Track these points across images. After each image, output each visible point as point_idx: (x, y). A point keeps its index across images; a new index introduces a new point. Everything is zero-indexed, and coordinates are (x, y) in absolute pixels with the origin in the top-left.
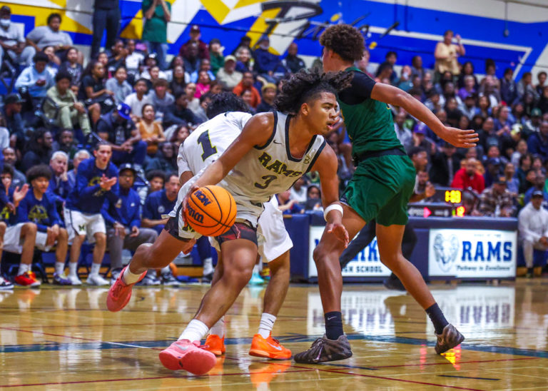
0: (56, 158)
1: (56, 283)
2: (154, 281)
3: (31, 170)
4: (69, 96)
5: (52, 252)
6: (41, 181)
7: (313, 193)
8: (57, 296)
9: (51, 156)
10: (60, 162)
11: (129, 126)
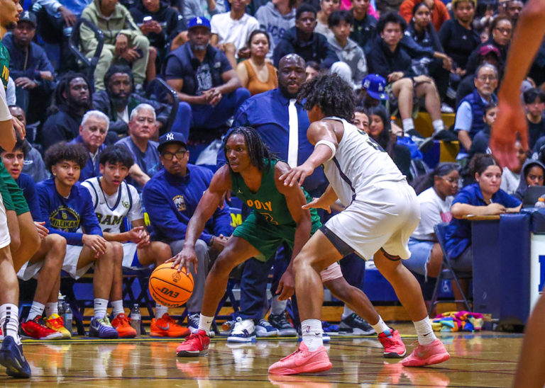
0: (88, 122)
1: (95, 334)
3: (53, 149)
4: (119, 15)
6: (68, 167)
7: (533, 177)
9: (81, 118)
10: (94, 129)
11: (218, 64)
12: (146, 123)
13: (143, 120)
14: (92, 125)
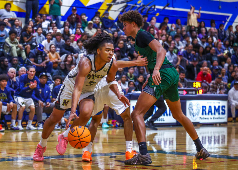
0: (10, 71)
2: (58, 127)
5: (10, 115)
6: (3, 82)
8: (12, 135)
9: (8, 70)
10: (12, 73)
11: (44, 55)
12: (23, 72)
13: (22, 71)
14: (12, 71)
